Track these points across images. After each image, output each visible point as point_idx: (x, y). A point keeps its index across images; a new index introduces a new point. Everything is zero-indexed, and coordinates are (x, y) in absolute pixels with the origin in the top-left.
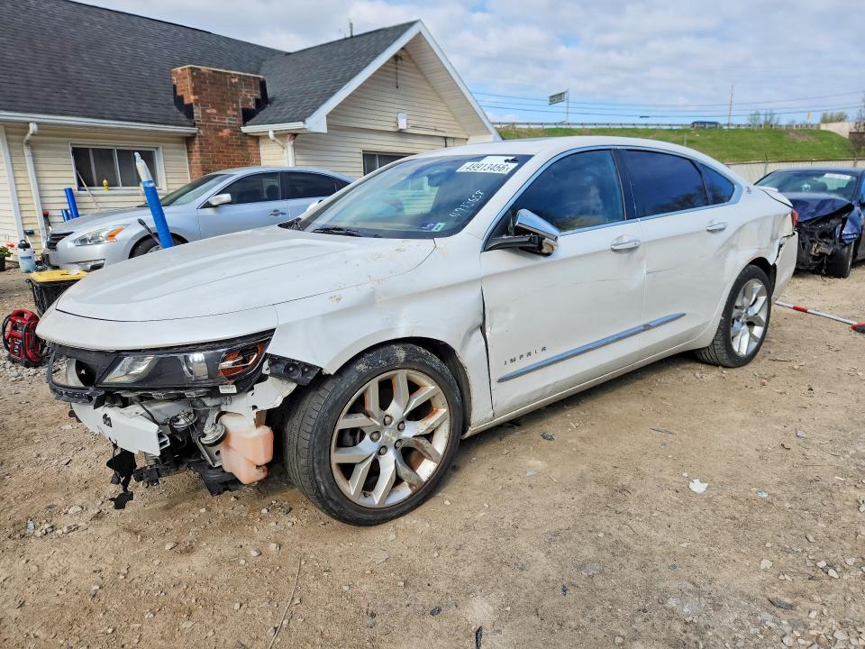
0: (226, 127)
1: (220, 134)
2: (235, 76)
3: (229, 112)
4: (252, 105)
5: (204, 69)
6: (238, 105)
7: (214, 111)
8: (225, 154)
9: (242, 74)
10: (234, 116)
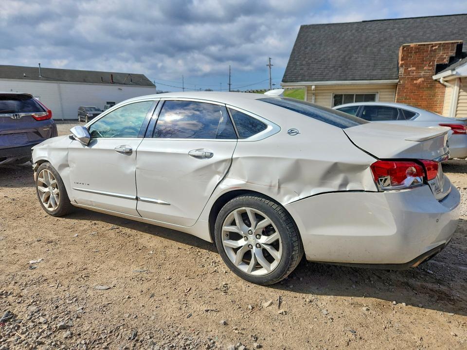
0: (421, 77)
1: (415, 82)
2: (436, 45)
3: (425, 68)
4: (446, 61)
5: (412, 45)
6: (433, 63)
7: (414, 68)
8: (416, 94)
9: (442, 42)
10: (428, 70)
